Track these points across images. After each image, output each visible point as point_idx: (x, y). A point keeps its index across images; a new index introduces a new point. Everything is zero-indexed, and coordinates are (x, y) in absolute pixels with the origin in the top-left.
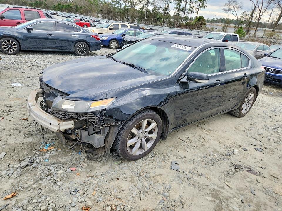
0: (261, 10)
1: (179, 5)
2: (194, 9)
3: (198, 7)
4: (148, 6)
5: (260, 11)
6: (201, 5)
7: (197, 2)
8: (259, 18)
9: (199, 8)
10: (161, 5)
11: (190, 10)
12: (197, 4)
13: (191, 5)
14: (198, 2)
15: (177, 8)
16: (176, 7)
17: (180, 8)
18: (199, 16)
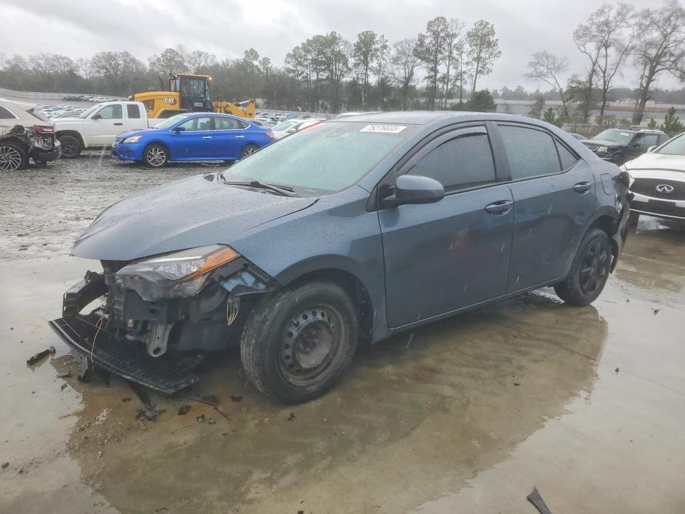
0: (605, 70)
1: (434, 70)
2: (465, 76)
3: (474, 73)
4: (366, 75)
5: (604, 73)
6: (479, 68)
7: (469, 62)
8: (604, 86)
9: (476, 74)
10: (397, 73)
11: (456, 79)
12: (470, 67)
13: (460, 68)
14: (474, 62)
15: (429, 77)
16: (427, 75)
17: (436, 75)
18: (478, 89)
